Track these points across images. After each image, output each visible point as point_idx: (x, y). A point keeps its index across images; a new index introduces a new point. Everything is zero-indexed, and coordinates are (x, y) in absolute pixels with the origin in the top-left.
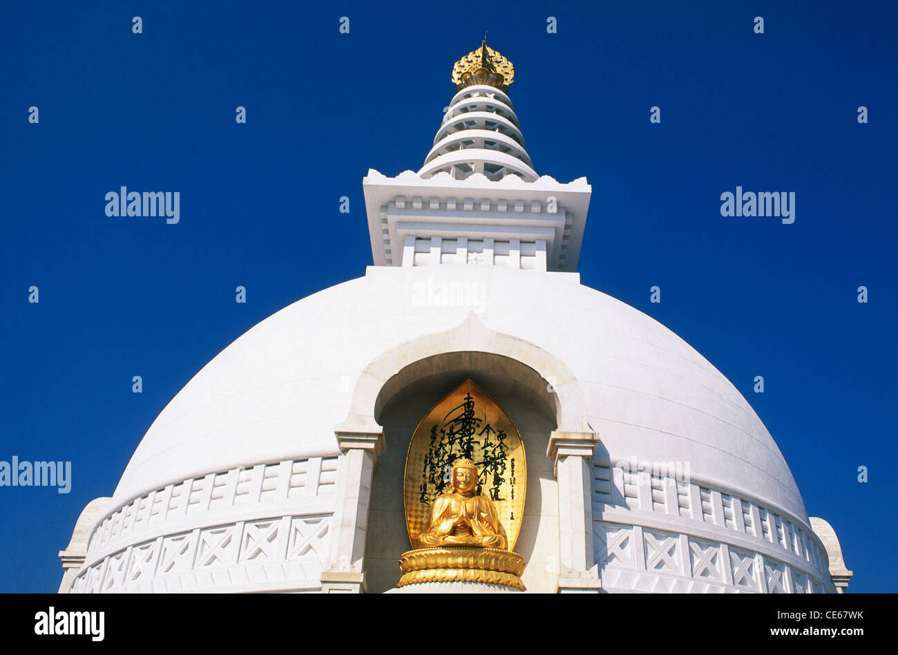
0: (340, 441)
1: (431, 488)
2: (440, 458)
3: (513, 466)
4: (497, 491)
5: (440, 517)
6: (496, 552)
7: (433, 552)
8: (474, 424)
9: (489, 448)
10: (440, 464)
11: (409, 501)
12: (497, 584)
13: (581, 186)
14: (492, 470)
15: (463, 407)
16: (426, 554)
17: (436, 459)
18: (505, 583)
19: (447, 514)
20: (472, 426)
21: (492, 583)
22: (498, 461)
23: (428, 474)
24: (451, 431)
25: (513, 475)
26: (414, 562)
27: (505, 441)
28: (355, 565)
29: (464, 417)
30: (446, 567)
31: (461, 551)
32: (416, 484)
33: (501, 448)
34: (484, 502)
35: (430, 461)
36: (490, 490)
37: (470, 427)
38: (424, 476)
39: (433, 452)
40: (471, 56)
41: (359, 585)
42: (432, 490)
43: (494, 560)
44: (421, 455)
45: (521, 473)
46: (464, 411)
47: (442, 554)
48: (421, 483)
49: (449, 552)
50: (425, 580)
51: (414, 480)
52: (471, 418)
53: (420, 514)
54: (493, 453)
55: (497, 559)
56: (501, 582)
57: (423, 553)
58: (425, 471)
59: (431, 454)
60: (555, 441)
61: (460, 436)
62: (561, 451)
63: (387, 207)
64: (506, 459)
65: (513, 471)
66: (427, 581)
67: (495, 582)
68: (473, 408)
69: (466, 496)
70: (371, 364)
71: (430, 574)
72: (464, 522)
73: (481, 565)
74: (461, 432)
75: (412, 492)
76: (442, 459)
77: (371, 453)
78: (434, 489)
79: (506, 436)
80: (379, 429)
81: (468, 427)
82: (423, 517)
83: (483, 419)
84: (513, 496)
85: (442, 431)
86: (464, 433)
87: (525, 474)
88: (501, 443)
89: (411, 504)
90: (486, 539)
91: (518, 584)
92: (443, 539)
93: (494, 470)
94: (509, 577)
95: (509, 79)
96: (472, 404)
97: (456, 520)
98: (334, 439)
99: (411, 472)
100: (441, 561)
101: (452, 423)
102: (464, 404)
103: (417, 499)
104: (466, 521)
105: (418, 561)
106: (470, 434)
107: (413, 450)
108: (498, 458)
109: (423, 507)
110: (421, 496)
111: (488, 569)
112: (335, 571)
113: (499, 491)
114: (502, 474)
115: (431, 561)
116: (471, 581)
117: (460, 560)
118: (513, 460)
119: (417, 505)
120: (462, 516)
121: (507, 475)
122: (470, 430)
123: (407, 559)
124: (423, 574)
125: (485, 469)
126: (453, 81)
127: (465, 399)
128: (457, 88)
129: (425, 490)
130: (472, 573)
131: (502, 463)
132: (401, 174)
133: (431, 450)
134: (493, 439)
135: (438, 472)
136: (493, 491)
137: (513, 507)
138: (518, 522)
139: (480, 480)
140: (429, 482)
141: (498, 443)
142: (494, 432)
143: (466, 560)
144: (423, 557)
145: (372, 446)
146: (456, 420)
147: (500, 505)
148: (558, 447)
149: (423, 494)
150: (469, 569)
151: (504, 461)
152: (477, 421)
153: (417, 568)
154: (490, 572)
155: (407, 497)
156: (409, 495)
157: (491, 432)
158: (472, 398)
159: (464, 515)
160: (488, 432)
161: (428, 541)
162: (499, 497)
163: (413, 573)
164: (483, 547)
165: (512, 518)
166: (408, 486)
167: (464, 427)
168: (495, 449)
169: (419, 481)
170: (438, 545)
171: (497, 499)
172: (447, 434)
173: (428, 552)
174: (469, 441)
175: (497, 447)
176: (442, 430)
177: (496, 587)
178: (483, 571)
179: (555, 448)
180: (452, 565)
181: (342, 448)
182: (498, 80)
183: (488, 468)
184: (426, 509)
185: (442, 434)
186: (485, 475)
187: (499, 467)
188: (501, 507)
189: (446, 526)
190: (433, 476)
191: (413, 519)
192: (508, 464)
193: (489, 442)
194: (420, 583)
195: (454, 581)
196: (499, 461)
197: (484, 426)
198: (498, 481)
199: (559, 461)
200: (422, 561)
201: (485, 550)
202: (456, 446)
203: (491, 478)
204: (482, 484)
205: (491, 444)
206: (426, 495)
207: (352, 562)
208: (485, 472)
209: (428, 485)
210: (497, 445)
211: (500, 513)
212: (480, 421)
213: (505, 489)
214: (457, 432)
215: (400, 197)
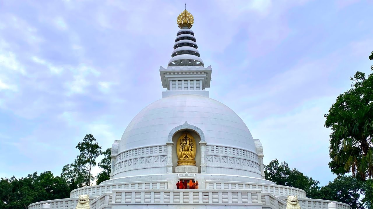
9: (190, 142)
19: (184, 154)
38: (180, 147)
41: (172, 166)
52: (187, 137)
62: (201, 145)
63: (165, 74)
69: (187, 151)
70: (171, 132)
74: (185, 139)
80: (173, 143)
83: (189, 137)
104: (187, 155)
112: (169, 165)
117: (187, 162)
121: (193, 147)
122: (187, 139)
124: (181, 164)
130: (188, 164)
145: (172, 145)
160: (190, 139)
163: (179, 164)
164: (189, 160)
165: (194, 154)
170: (183, 160)
172: (183, 140)
174: (187, 141)
189: (184, 157)
192: (193, 145)
202: (185, 142)
203: (190, 147)
208: (189, 146)
213: (193, 149)
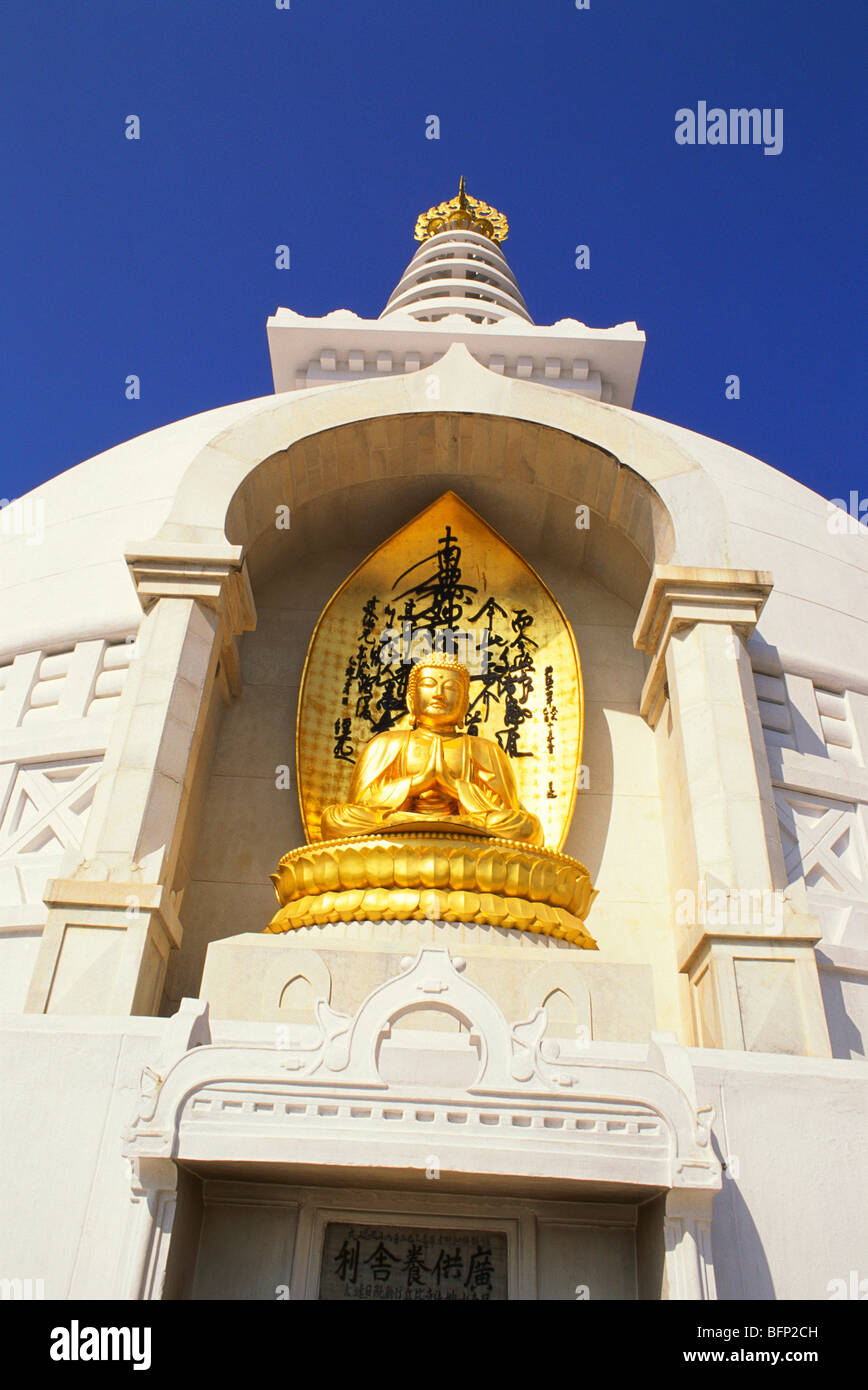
0: (139, 578)
1: (360, 727)
2: (383, 668)
3: (549, 682)
4: (513, 736)
5: (379, 779)
6: (521, 849)
7: (357, 847)
8: (460, 597)
10: (383, 678)
11: (308, 752)
12: (528, 930)
13: (629, 333)
14: (500, 693)
15: (436, 559)
16: (338, 851)
17: (374, 669)
18: (548, 930)
20: (456, 601)
21: (514, 927)
22: (513, 675)
23: (354, 698)
24: (408, 611)
25: (549, 700)
26: (307, 875)
27: (529, 632)
28: (142, 863)
29: (436, 582)
30: (391, 885)
31: (429, 844)
32: (327, 717)
33: (521, 647)
34: (485, 750)
35: (360, 672)
36: (497, 735)
37: (451, 603)
38: (345, 701)
39: (368, 653)
40: (443, 207)
41: (148, 917)
42: (363, 732)
43: (517, 868)
44: (339, 657)
45: (568, 696)
46: (438, 570)
47: (379, 851)
48: (339, 716)
49: (400, 846)
50: (334, 916)
51: (321, 709)
52: (453, 584)
53: (332, 782)
54: (504, 657)
55: (525, 867)
56: (537, 924)
57: (331, 851)
58: (347, 691)
59: (361, 656)
60: (665, 585)
61: (430, 623)
62: (679, 612)
63: (306, 371)
64: (533, 670)
65: (550, 694)
66: (339, 920)
67: (523, 926)
68: (456, 563)
69: (442, 734)
70: (227, 432)
71: (348, 900)
72: (436, 787)
73: (484, 881)
74: (431, 615)
75: (316, 735)
76: (387, 669)
77: (213, 610)
78: (367, 731)
79: (531, 619)
80: (234, 553)
81: (446, 604)
82: (339, 789)
83: (479, 587)
84: (551, 748)
85: (389, 612)
86: (437, 615)
87: (578, 697)
88: (522, 636)
89: (312, 760)
90: (494, 820)
91: (581, 934)
92: (385, 816)
93: (506, 693)
94: (557, 915)
95: (502, 234)
96: (455, 552)
97: (418, 779)
98: (126, 573)
99: (314, 690)
100: (378, 868)
101: (411, 596)
102: (439, 554)
103: (327, 750)
104: (441, 781)
105: (318, 870)
106: (450, 620)
107: (320, 644)
108: (514, 668)
109: (342, 767)
110: (336, 743)
111: (501, 893)
112: (90, 877)
113: (518, 736)
114: (524, 700)
115: (352, 868)
116: (458, 920)
118: (549, 670)
119: (327, 763)
120: (434, 770)
122: (450, 611)
123: (292, 868)
124: (329, 902)
125: (485, 690)
126: (416, 238)
127: (441, 541)
128: (421, 243)
129: (347, 731)
130: (458, 901)
131: (524, 677)
132: (330, 315)
133: (362, 649)
134: (504, 628)
135: (377, 694)
136: (505, 737)
137: (553, 771)
138: (564, 806)
139: (473, 713)
140: (357, 715)
141: (513, 636)
142: (505, 615)
143: (443, 865)
144: (331, 858)
145: (214, 590)
146: (420, 590)
147: (520, 768)
148: (670, 603)
149: (342, 740)
150: (453, 890)
151: (529, 674)
152: (466, 593)
153: (315, 890)
154: (506, 899)
155: (302, 744)
156: (309, 739)
157: (498, 614)
158: (455, 539)
159: (439, 768)
160: (490, 615)
161: (345, 821)
162: (519, 750)
163: (305, 902)
164: (488, 837)
165: (551, 795)
166: (307, 719)
167: (437, 604)
168: (507, 650)
169: (333, 712)
170: (370, 829)
171: (514, 753)
172: (400, 618)
173: (344, 848)
175: (512, 645)
176: (388, 608)
177: (523, 936)
178: (491, 897)
179: (663, 605)
180: (408, 879)
181: (144, 594)
182: (487, 228)
183: (493, 689)
184: (346, 772)
185: (388, 619)
186: (486, 702)
187: (519, 687)
188: (523, 772)
190: (367, 702)
191: (315, 793)
193: (493, 636)
194: (322, 925)
195: (411, 919)
196: (518, 674)
197: (484, 602)
198: (515, 714)
199: (673, 639)
200: (328, 870)
201: (494, 844)
203: (498, 709)
204: (479, 721)
205: (498, 639)
206: (348, 743)
207: (137, 857)
209: (355, 722)
210: (513, 641)
211: (522, 784)
212: (474, 591)
213: (531, 734)
214: (423, 615)
215: (327, 351)
